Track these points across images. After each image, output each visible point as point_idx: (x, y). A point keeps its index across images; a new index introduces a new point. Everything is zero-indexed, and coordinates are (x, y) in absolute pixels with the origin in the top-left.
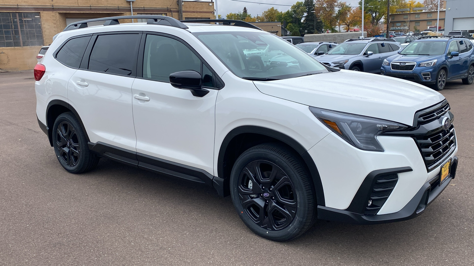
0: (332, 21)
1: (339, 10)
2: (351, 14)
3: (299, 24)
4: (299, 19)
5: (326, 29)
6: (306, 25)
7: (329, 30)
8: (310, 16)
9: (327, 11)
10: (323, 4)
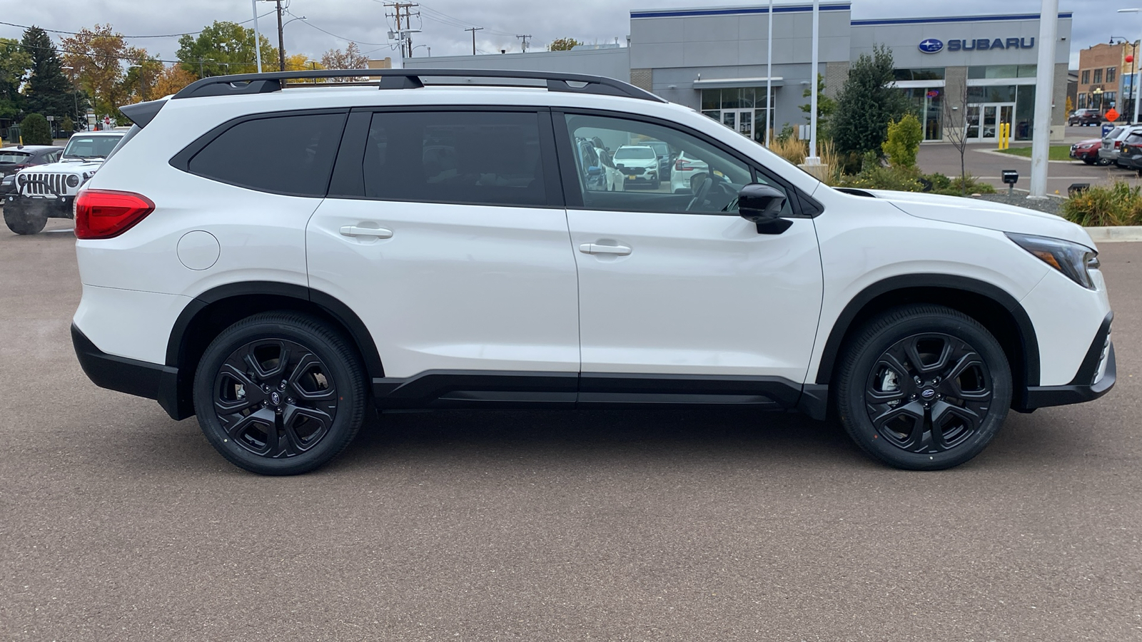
0: (116, 94)
1: (132, 69)
2: (163, 79)
3: (12, 100)
4: (11, 84)
5: (100, 113)
6: (35, 101)
7: (110, 117)
8: (45, 78)
9: (99, 69)
10: (86, 50)
